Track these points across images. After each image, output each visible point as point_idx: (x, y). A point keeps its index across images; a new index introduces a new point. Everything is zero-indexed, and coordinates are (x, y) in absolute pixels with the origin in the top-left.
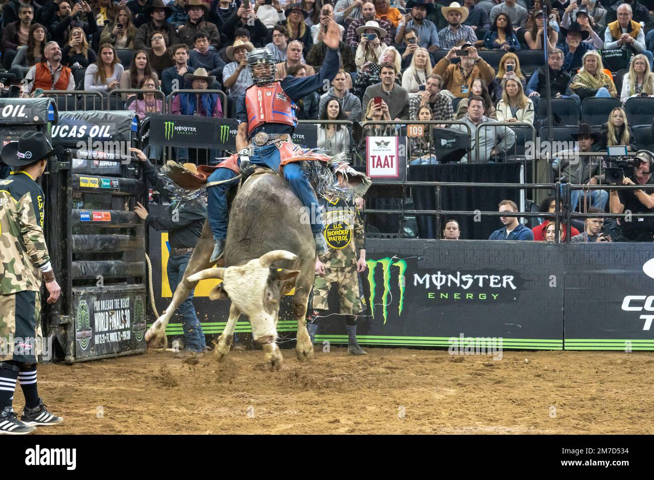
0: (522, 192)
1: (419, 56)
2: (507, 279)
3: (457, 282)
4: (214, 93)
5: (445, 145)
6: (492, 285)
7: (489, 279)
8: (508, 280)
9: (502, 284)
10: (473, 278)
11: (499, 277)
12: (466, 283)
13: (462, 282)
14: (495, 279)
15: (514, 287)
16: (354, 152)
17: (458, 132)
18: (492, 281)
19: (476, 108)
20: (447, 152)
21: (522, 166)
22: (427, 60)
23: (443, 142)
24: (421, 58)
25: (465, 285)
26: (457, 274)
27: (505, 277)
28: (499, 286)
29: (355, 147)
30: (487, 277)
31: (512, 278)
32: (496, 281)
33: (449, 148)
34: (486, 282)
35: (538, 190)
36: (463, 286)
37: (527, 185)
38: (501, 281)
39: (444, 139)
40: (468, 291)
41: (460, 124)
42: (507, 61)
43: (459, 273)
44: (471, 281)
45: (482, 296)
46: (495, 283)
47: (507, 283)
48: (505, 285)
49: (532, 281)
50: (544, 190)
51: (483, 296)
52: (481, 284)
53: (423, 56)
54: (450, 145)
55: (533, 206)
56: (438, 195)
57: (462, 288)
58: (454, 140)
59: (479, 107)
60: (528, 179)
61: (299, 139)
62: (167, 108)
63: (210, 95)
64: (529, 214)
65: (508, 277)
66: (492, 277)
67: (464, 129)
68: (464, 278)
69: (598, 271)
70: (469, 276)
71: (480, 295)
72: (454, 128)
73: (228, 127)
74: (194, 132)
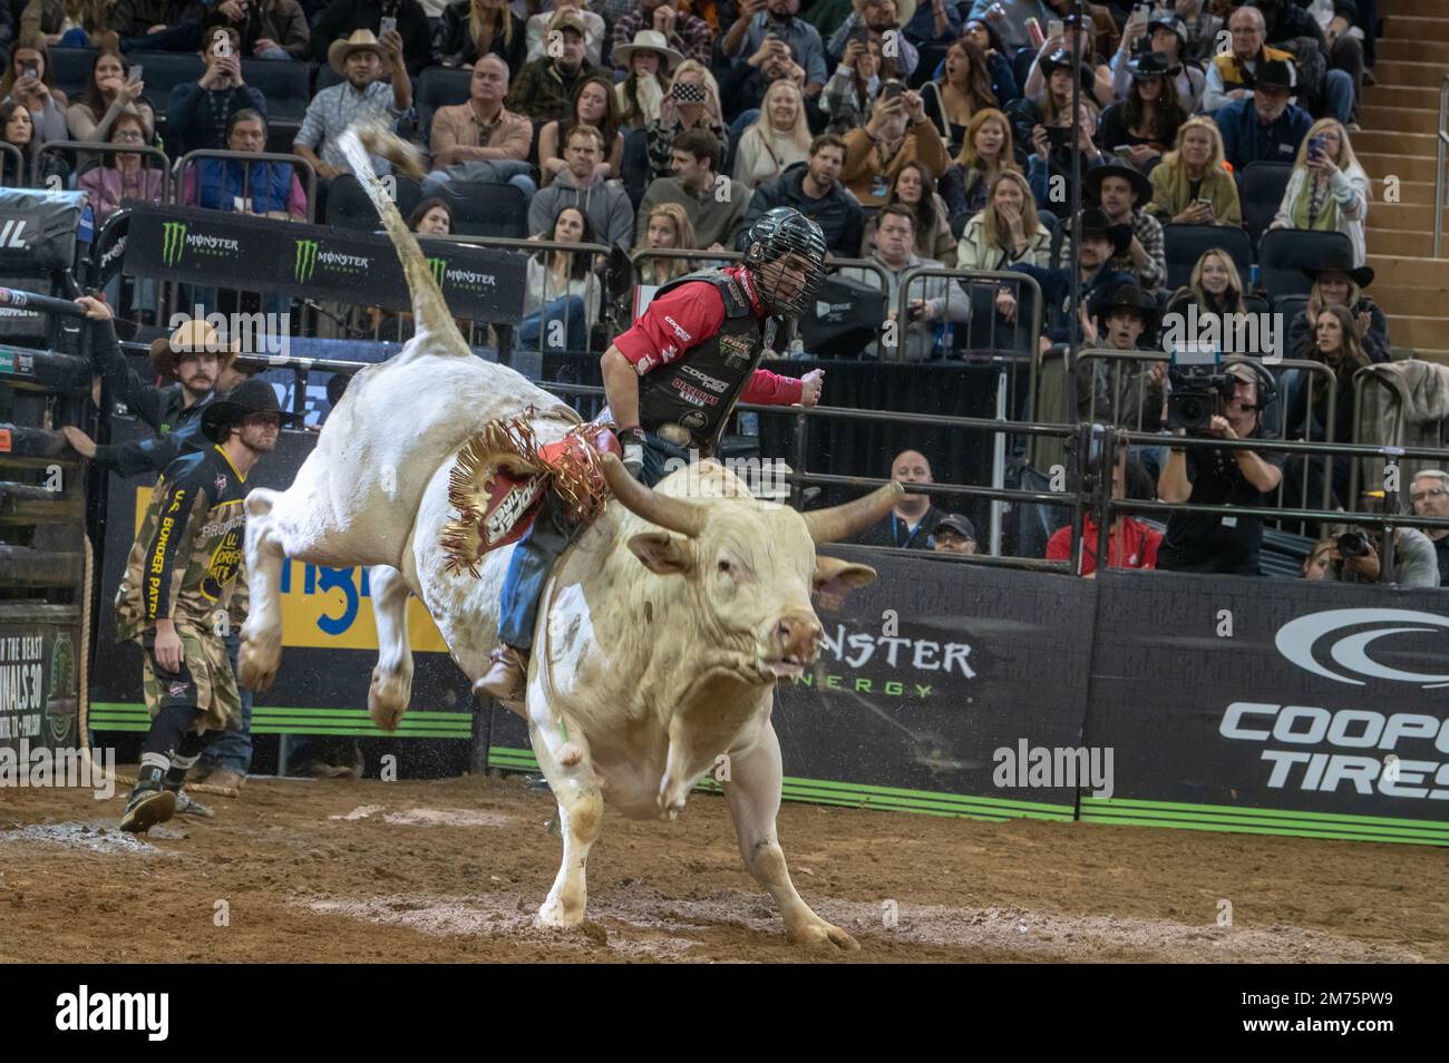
0: (1000, 439)
1: (779, 100)
2: (956, 651)
3: (838, 649)
4: (281, 161)
5: (825, 317)
6: (918, 663)
7: (913, 647)
8: (957, 655)
9: (942, 661)
10: (874, 643)
11: (935, 646)
12: (857, 653)
13: (847, 649)
14: (926, 649)
15: (969, 673)
16: (610, 319)
17: (859, 287)
18: (919, 653)
19: (896, 234)
20: (828, 332)
21: (1003, 376)
22: (798, 110)
23: (822, 309)
24: (784, 104)
25: (856, 658)
26: (837, 630)
27: (949, 648)
28: (936, 666)
29: (613, 310)
30: (907, 642)
31: (967, 649)
32: (930, 654)
33: (835, 323)
34: (906, 654)
35: (1039, 438)
36: (849, 659)
37: (1014, 424)
38: (940, 656)
39: (823, 300)
40: (862, 672)
41: (864, 268)
42: (985, 126)
43: (842, 629)
44: (868, 650)
45: (892, 688)
46: (925, 660)
47: (955, 662)
48: (948, 666)
49: (1013, 660)
50: (1055, 440)
51: (894, 688)
52: (892, 659)
53: (789, 100)
54: (838, 317)
55: (1025, 476)
56: (800, 436)
57: (848, 665)
58: (848, 306)
59: (902, 230)
60: (1017, 409)
61: (481, 283)
62: (172, 187)
63: (274, 167)
64: (1013, 494)
65: (958, 647)
66: (920, 645)
67: (873, 280)
68: (853, 640)
69: (1168, 640)
70: (865, 637)
71: (889, 684)
72: (849, 278)
73: (315, 245)
74: (232, 251)
